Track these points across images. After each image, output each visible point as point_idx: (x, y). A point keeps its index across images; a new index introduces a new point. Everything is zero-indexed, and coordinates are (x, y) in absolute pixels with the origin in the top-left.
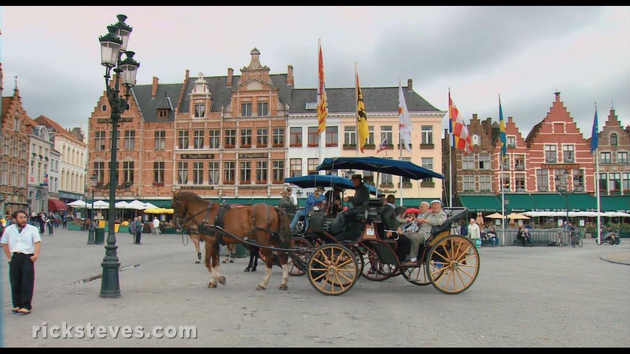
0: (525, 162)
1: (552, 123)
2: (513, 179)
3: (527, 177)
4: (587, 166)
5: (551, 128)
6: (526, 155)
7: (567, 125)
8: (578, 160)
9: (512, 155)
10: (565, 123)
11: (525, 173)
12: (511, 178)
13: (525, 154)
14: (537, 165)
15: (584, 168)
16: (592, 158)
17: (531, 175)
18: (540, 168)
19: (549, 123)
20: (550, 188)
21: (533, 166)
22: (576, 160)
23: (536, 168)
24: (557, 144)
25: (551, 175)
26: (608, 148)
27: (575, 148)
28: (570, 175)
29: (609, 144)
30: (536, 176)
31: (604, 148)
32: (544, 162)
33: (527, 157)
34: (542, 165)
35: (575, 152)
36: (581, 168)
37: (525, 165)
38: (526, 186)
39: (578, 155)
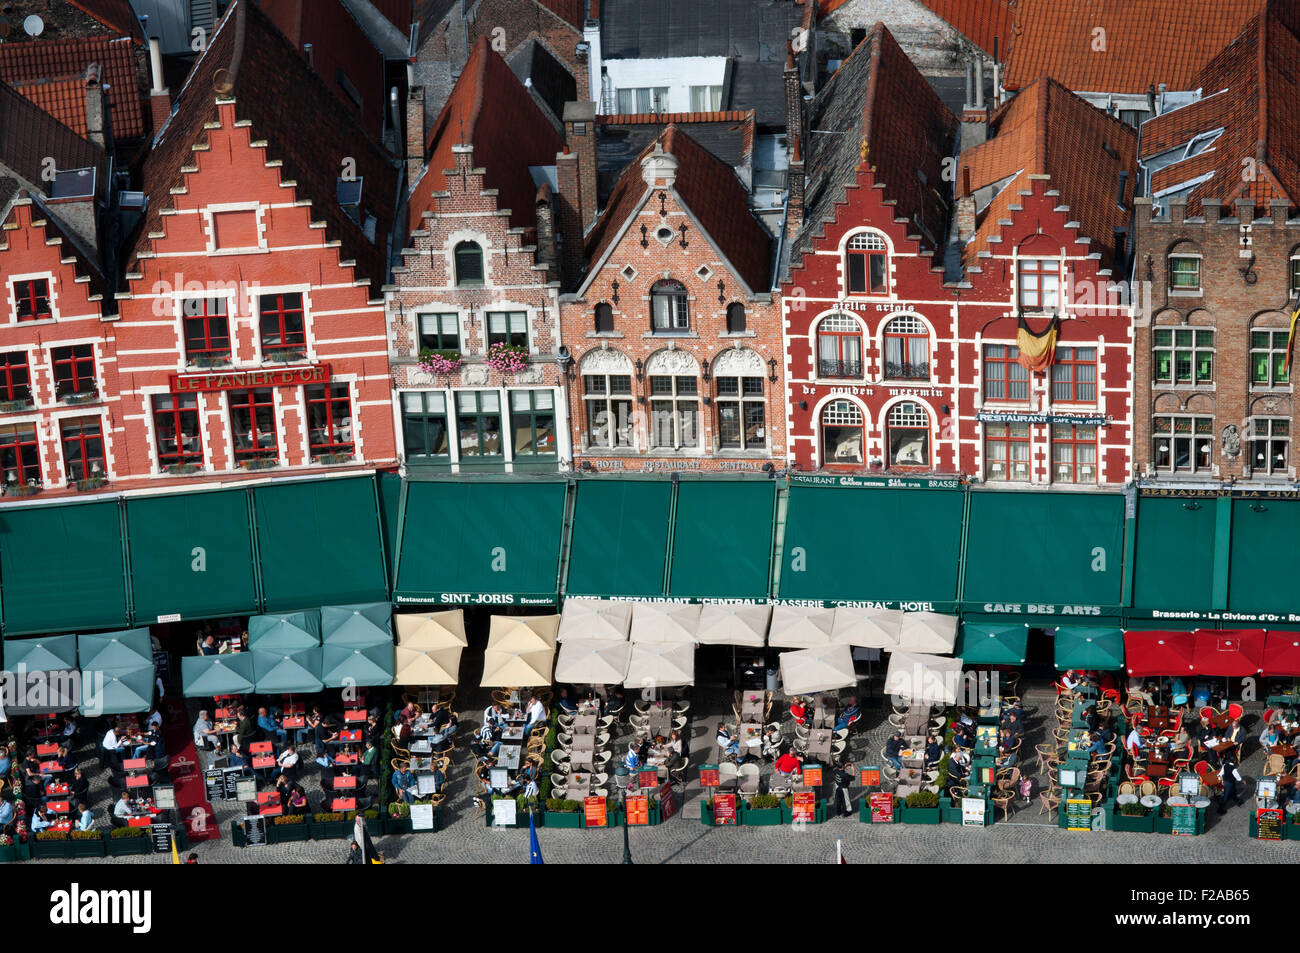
0: (99, 370)
1: (207, 213)
2: (50, 443)
3: (113, 425)
4: (363, 367)
5: (202, 230)
6: (100, 346)
7: (269, 216)
8: (319, 350)
9: (39, 353)
10: (261, 210)
11: (104, 412)
12: (41, 435)
13: (96, 341)
14: (151, 379)
15: (351, 379)
16: (383, 337)
17: (126, 418)
18: (165, 389)
19: (194, 211)
20: (212, 460)
21: (134, 381)
22: (314, 347)
23: (147, 391)
25: (213, 413)
26: (445, 298)
27: (307, 303)
28: (290, 408)
29: (451, 284)
30: (148, 419)
31: (431, 299)
32: (181, 366)
33: (107, 349)
34: (172, 378)
35: (309, 320)
36: (340, 378)
37: (100, 383)
38: (110, 459)
39: (321, 329)
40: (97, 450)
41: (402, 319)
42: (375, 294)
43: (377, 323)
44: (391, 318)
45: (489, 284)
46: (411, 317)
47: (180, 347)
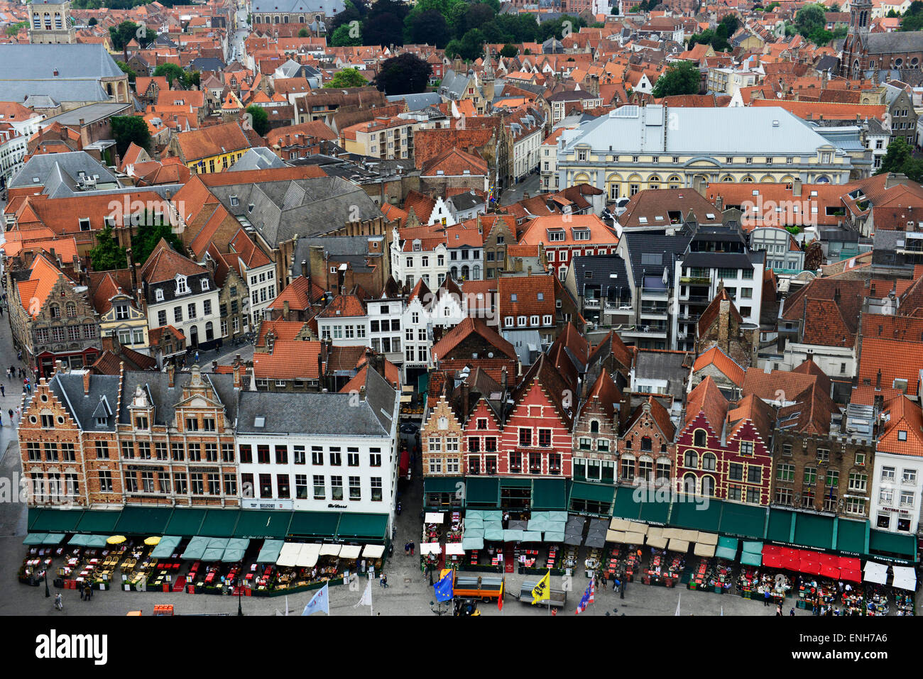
0: (497, 444)
1: (529, 407)
2: (483, 461)
3: (499, 459)
4: (565, 450)
5: (527, 411)
6: (498, 438)
7: (544, 409)
8: (554, 445)
9: (483, 438)
10: (542, 407)
11: (497, 455)
12: (481, 459)
13: (497, 436)
14: (510, 448)
15: (562, 453)
16: (571, 443)
17: (503, 457)
18: (513, 451)
19: (525, 406)
20: (524, 470)
21: (506, 448)
23: (509, 451)
24: (532, 428)
25: (525, 458)
26: (588, 435)
27: (552, 432)
28: (545, 459)
29: (590, 432)
30: (508, 458)
31: (584, 435)
32: (518, 445)
33: (500, 439)
34: (515, 448)
35: (552, 437)
36: (559, 453)
37: (497, 447)
38: (498, 467)
39: (555, 439)
40: (495, 464)
41: (576, 439)
42: (570, 432)
43: (569, 440)
44: (573, 439)
45: (599, 433)
46: (578, 439)
47: (518, 440)
